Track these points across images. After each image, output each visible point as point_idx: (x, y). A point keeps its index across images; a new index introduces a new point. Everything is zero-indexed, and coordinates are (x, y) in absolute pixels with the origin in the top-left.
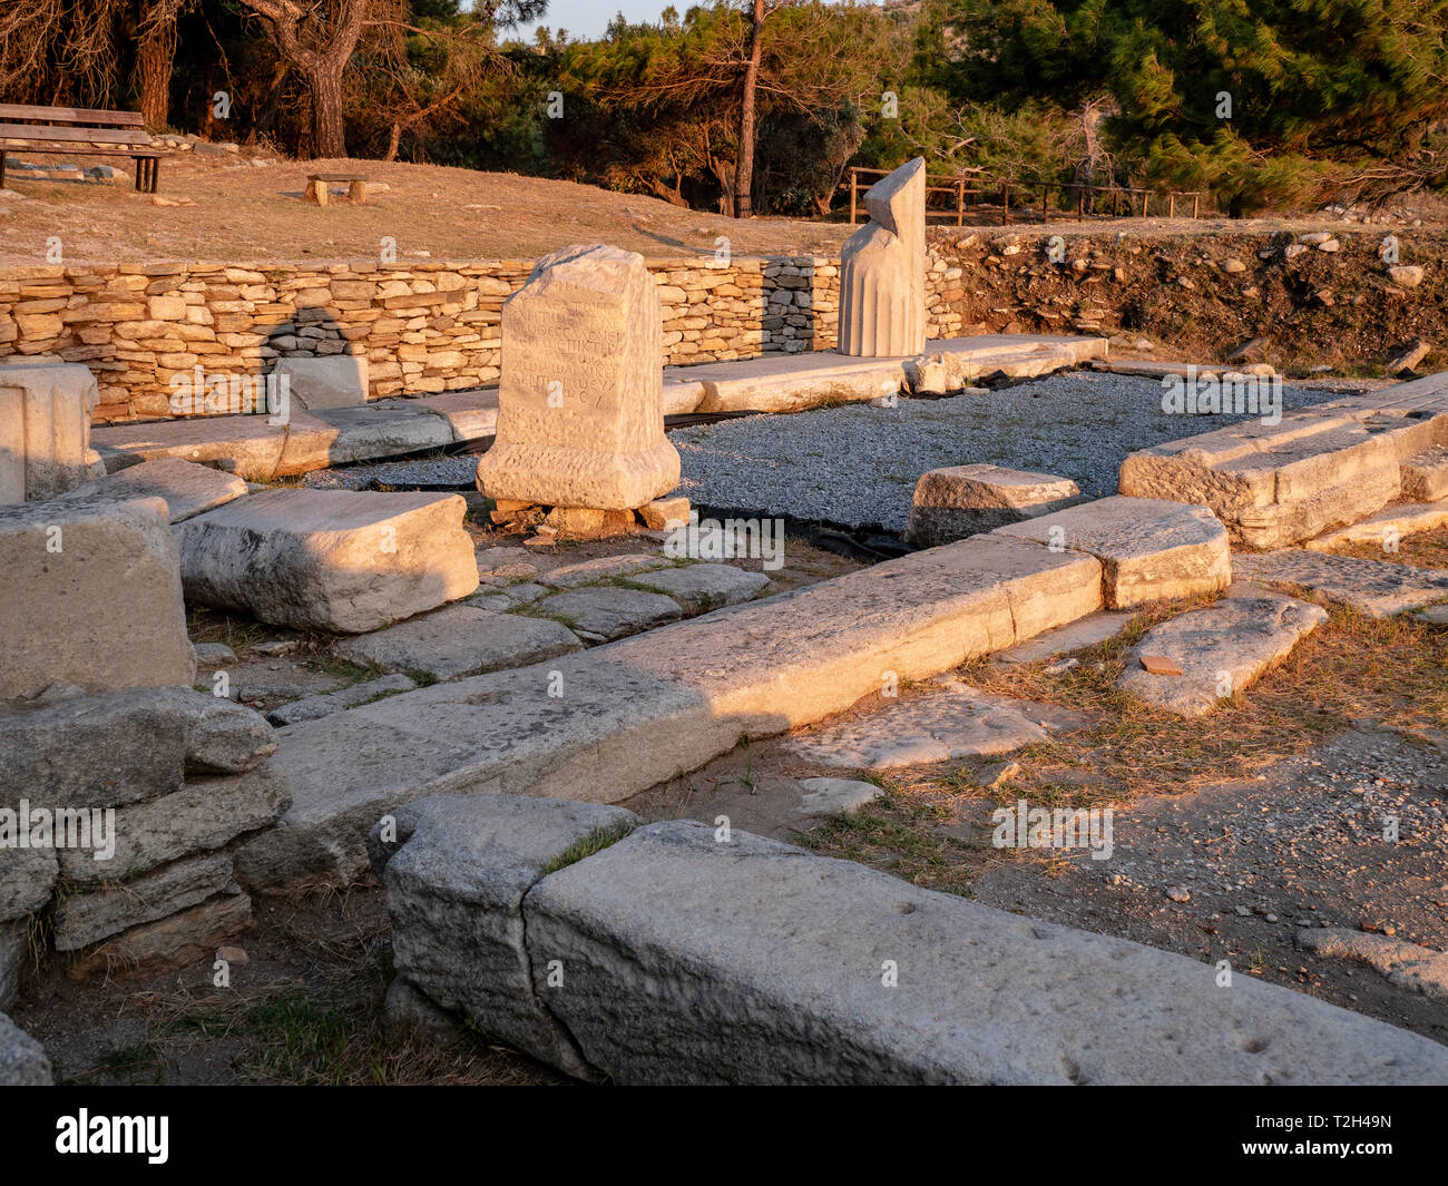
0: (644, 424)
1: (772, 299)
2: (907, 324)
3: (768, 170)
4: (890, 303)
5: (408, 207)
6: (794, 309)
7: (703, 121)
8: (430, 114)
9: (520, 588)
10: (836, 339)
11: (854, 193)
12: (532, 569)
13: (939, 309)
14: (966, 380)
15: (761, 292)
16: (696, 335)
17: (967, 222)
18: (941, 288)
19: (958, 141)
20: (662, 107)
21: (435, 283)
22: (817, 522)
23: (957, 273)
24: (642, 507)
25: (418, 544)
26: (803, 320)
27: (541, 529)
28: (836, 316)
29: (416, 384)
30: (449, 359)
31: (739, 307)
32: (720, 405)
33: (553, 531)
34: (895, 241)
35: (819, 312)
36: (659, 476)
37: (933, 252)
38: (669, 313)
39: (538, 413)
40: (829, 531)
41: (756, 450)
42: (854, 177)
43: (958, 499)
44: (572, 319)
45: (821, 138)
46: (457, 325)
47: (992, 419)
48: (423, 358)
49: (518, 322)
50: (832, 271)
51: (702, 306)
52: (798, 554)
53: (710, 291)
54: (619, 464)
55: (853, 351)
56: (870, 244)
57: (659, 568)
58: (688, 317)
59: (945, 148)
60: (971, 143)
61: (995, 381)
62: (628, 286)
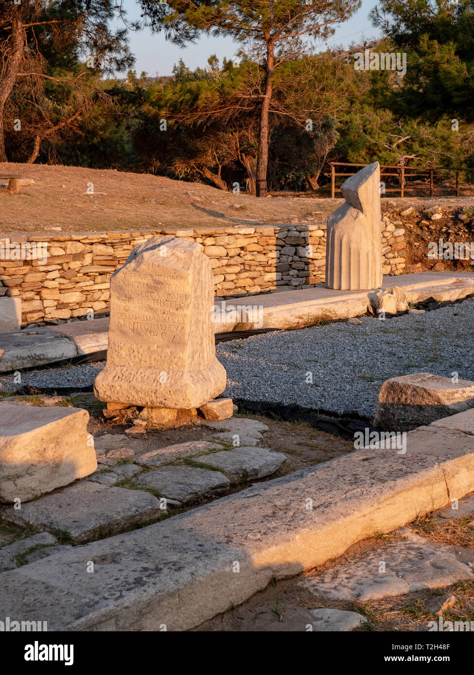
0: (202, 352)
1: (282, 252)
2: (370, 266)
3: (277, 161)
4: (359, 255)
5: (47, 195)
6: (296, 258)
7: (235, 131)
8: (60, 129)
9: (123, 467)
10: (324, 276)
11: (333, 179)
12: (131, 452)
13: (391, 255)
14: (409, 304)
15: (275, 248)
16: (234, 277)
17: (407, 194)
18: (391, 241)
19: (399, 139)
20: (208, 124)
21: (65, 249)
22: (316, 411)
23: (402, 232)
24: (202, 406)
25: (58, 443)
26: (302, 265)
27: (136, 422)
28: (324, 262)
29: (53, 314)
30: (74, 297)
31: (261, 258)
32: (250, 325)
33: (144, 423)
34: (361, 216)
35: (313, 259)
36: (213, 385)
37: (386, 218)
38: (216, 263)
39: (134, 346)
40: (324, 416)
41: (274, 358)
42: (333, 169)
43: (408, 398)
44: (156, 286)
45: (311, 140)
46: (78, 275)
47: (427, 331)
48: (57, 296)
49: (121, 288)
50: (321, 233)
51: (237, 258)
52: (304, 433)
53: (242, 248)
54: (187, 379)
55: (335, 286)
56: (345, 218)
57: (214, 451)
58: (228, 265)
59: (391, 143)
60: (407, 140)
61: (428, 304)
62: (192, 265)
